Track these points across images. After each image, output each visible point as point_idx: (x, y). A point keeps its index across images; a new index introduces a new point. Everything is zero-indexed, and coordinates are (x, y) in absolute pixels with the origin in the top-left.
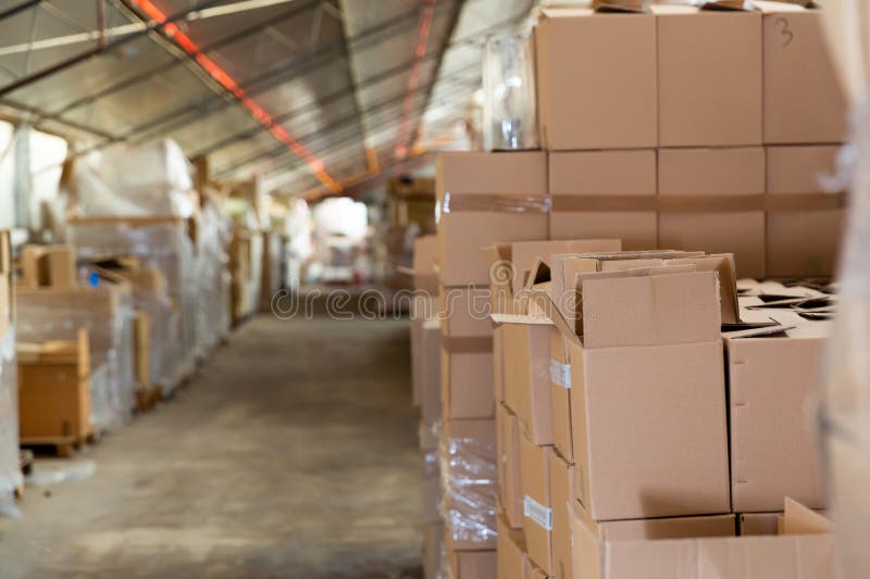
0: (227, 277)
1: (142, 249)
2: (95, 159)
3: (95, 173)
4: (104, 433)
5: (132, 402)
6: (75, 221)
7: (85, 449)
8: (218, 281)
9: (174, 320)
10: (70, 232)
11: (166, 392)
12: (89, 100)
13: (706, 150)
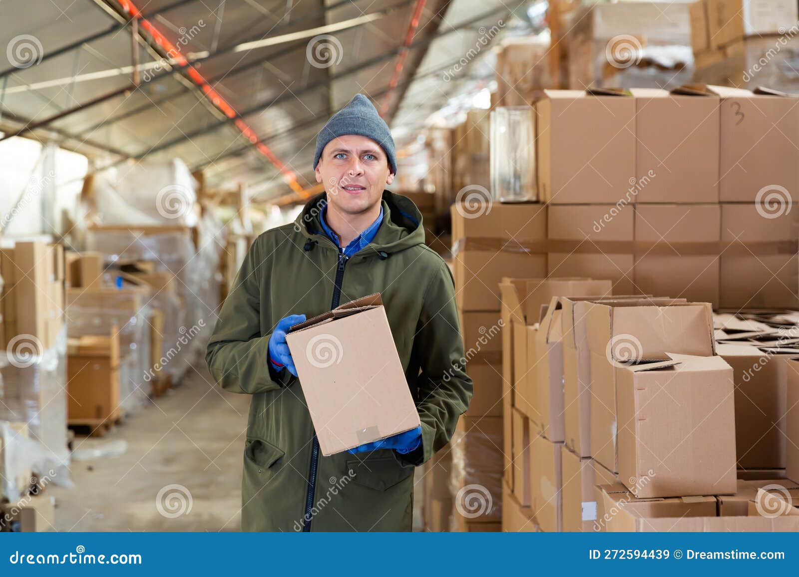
0: (219, 277)
1: (150, 254)
2: (112, 174)
3: (113, 187)
4: (127, 416)
5: (149, 389)
6: (94, 228)
7: (114, 429)
8: (212, 280)
9: (182, 315)
10: (91, 238)
11: (175, 380)
12: (108, 123)
13: (674, 206)
